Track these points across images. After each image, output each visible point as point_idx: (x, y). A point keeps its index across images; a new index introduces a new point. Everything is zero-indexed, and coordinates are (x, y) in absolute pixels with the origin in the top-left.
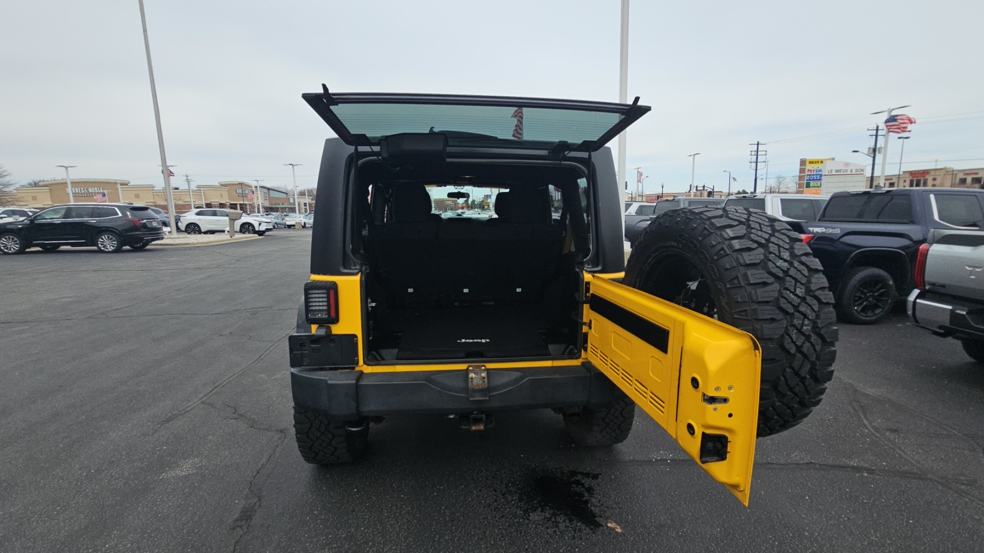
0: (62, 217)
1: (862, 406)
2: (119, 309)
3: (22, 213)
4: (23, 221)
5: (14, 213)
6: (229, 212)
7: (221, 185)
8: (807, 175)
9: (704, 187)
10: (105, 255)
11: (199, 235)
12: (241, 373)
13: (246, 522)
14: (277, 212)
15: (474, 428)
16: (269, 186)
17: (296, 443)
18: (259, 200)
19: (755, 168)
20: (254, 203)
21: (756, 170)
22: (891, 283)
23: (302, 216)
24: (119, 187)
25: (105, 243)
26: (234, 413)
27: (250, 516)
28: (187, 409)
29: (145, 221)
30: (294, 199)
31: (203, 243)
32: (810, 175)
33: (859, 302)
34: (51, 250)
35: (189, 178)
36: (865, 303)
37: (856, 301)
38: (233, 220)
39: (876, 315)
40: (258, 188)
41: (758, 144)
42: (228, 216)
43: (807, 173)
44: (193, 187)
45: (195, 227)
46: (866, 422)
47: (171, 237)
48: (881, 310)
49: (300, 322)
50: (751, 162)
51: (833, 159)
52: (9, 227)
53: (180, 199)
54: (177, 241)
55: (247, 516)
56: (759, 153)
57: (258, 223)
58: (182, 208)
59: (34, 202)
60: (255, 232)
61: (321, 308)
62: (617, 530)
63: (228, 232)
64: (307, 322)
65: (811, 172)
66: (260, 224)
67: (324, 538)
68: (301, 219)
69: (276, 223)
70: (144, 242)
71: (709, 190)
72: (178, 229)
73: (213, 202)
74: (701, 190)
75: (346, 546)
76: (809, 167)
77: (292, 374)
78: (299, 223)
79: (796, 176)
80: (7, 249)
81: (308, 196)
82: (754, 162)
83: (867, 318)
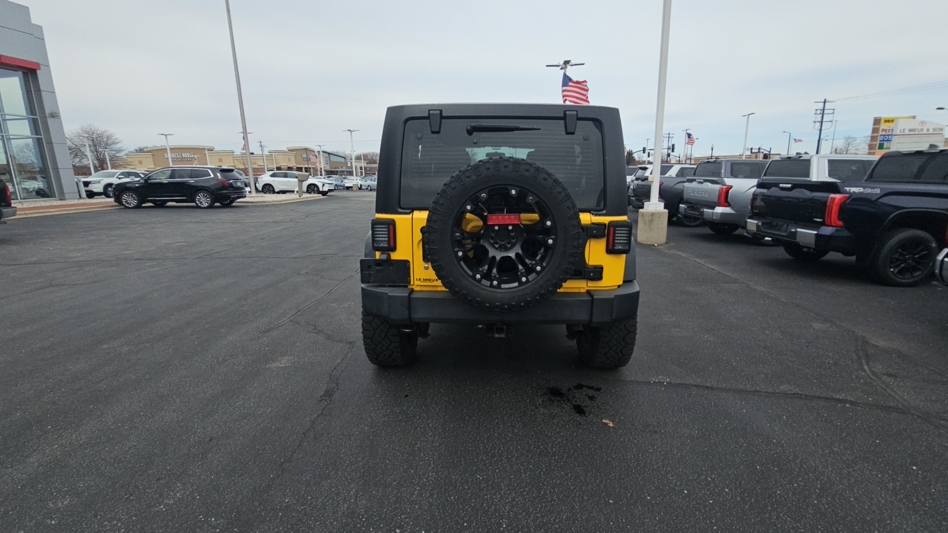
0: (168, 177)
1: (867, 355)
2: (220, 252)
3: (137, 175)
4: (139, 181)
5: (128, 174)
6: (298, 175)
7: (289, 150)
8: (881, 135)
9: (759, 149)
10: (202, 210)
11: (274, 195)
12: (316, 302)
13: (329, 398)
14: (336, 175)
15: (496, 336)
16: (329, 151)
17: (363, 346)
18: (322, 164)
19: (819, 129)
20: (317, 167)
21: (821, 130)
22: (934, 245)
23: (359, 179)
24: (207, 152)
25: (201, 200)
26: (314, 329)
27: (331, 394)
28: (280, 325)
29: (231, 181)
30: (351, 163)
31: (277, 201)
32: (884, 135)
33: (895, 264)
34: (161, 205)
35: (262, 144)
36: (903, 265)
37: (893, 263)
38: (301, 182)
39: (914, 277)
40: (321, 153)
41: (825, 102)
42: (297, 177)
43: (881, 133)
44: (266, 153)
45: (269, 187)
46: (866, 367)
47: (251, 197)
48: (920, 272)
49: (367, 252)
50: (815, 122)
51: (914, 117)
52: (128, 185)
53: (255, 164)
54: (257, 200)
55: (329, 394)
56: (826, 112)
57: (322, 184)
58: (258, 171)
59: (141, 165)
60: (319, 192)
61: (383, 239)
62: (609, 425)
63: (297, 192)
64: (373, 249)
65: (886, 132)
66: (323, 185)
67: (384, 411)
68: (358, 181)
69: (336, 185)
70: (231, 199)
71: (765, 152)
72: (256, 189)
73: (282, 166)
74: (756, 153)
75: (400, 418)
76: (883, 126)
77: (363, 289)
78: (356, 185)
79: (868, 137)
80: (128, 204)
81: (364, 160)
82: (818, 122)
83: (903, 281)
